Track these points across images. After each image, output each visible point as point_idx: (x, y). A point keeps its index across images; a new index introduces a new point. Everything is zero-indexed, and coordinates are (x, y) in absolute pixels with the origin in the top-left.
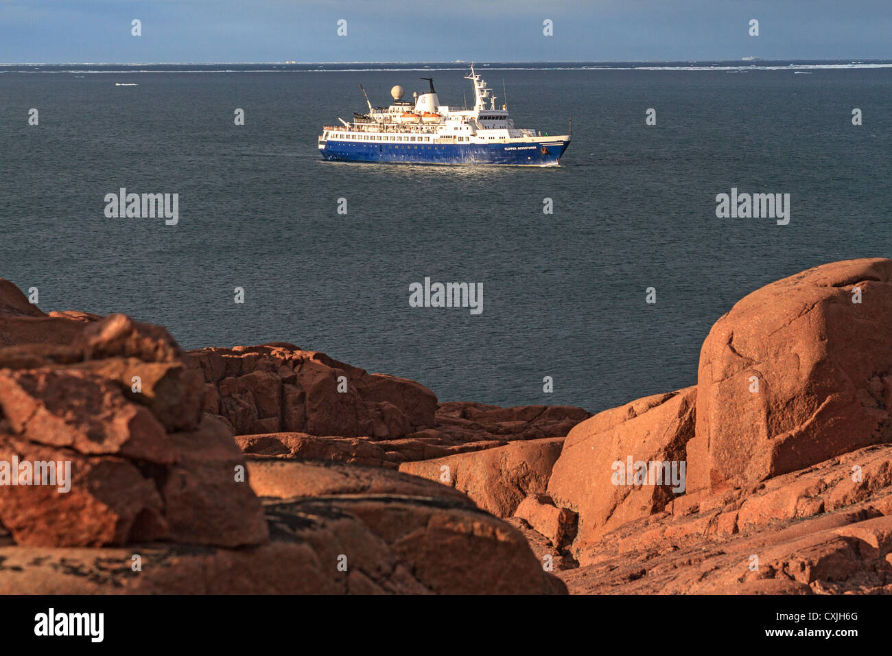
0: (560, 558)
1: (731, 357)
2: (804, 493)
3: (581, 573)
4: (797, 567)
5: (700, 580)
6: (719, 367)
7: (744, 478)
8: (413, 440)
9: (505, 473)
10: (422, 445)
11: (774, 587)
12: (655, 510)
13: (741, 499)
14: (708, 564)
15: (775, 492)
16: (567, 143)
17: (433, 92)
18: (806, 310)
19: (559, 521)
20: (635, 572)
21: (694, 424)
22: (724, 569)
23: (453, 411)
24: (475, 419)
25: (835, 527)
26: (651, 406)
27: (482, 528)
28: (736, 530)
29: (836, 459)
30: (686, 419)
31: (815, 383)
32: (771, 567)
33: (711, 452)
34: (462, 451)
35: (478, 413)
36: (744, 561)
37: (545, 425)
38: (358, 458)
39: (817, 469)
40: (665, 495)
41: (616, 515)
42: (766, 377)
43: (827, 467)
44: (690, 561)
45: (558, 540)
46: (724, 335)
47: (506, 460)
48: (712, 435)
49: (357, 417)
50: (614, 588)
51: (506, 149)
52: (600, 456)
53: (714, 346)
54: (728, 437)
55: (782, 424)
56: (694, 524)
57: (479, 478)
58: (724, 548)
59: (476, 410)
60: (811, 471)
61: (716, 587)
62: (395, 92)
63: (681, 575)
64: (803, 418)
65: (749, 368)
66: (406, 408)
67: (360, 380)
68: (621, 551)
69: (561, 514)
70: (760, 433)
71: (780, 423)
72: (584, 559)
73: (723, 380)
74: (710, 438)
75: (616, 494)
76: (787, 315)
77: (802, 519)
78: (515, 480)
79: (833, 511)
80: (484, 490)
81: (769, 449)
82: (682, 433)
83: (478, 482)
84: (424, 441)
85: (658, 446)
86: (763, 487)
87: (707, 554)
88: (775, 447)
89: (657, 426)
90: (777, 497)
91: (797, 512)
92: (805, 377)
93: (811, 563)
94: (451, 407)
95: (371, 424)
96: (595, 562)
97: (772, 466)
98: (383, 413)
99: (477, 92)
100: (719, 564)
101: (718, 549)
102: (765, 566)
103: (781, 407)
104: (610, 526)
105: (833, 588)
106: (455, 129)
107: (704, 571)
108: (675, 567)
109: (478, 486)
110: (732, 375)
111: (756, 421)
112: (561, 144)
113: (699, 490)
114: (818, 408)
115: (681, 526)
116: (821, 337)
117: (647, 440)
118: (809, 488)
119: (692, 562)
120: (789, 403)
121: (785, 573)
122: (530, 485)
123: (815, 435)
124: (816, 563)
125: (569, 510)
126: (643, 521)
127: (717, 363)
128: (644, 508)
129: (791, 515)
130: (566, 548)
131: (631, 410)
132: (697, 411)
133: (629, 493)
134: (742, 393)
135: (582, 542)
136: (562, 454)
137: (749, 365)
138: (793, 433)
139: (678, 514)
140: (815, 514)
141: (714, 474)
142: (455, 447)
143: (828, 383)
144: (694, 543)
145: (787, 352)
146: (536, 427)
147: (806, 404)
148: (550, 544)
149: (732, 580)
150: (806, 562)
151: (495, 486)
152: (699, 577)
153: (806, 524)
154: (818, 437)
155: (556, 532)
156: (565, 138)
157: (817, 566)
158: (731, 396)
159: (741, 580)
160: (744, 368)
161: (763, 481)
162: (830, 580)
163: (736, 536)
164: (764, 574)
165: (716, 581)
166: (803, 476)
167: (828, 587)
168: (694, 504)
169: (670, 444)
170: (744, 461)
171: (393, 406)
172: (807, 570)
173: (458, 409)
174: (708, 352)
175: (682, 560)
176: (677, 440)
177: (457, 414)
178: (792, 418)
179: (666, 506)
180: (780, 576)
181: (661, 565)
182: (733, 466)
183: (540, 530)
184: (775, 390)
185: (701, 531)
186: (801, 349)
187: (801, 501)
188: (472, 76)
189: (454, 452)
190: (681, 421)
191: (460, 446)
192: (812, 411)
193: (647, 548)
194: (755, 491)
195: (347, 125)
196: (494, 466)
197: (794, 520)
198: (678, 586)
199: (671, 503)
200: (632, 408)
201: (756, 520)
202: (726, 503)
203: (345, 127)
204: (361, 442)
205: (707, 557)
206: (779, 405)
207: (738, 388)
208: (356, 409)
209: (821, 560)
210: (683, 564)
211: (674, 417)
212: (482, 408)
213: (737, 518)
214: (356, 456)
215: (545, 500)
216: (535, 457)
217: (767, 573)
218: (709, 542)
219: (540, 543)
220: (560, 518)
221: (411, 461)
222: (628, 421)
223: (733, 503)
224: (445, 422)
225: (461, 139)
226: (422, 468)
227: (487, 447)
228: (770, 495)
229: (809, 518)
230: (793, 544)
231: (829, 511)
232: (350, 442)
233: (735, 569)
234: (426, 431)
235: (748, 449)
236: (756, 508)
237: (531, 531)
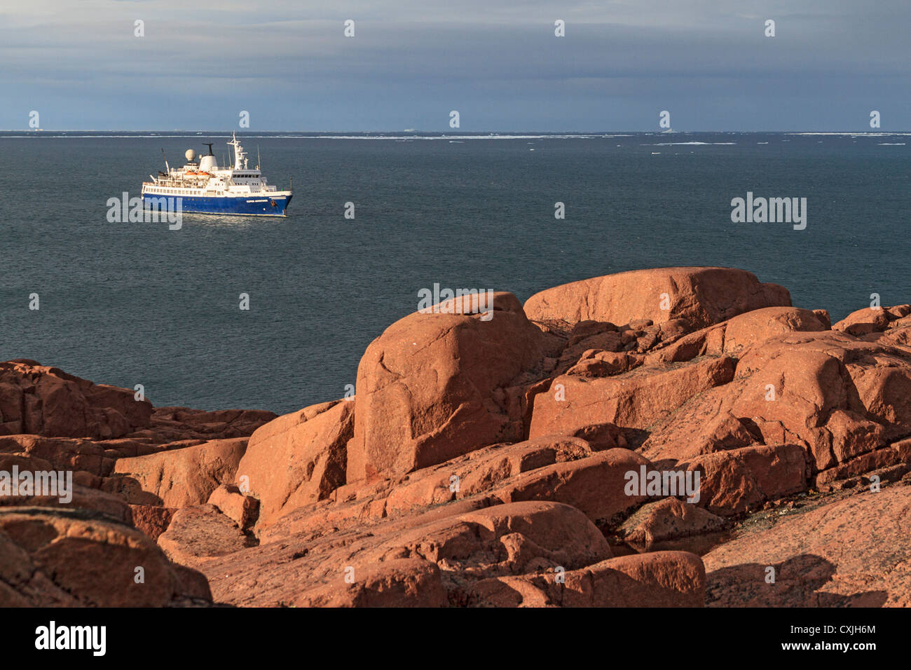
0: (244, 537)
1: (382, 372)
2: (439, 484)
3: (258, 551)
4: (427, 548)
5: (349, 559)
6: (372, 381)
7: (393, 471)
8: (128, 440)
9: (203, 467)
10: (135, 444)
11: (407, 565)
12: (321, 497)
13: (390, 489)
14: (356, 545)
15: (416, 483)
16: (289, 198)
17: (211, 154)
18: (443, 334)
19: (244, 507)
20: (299, 551)
21: (353, 427)
22: (368, 550)
23: (166, 415)
24: (184, 421)
25: (461, 513)
26: (319, 413)
27: (115, 536)
28: (385, 514)
29: (467, 455)
30: (347, 423)
31: (450, 393)
32: (406, 548)
33: (366, 450)
34: (169, 448)
35: (187, 416)
36: (384, 543)
37: (241, 425)
38: (82, 455)
39: (451, 464)
40: (329, 485)
41: (290, 501)
42: (410, 389)
43: (460, 461)
44: (344, 542)
45: (243, 523)
46: (377, 355)
47: (204, 455)
48: (367, 436)
49: (85, 420)
50: (279, 566)
51: (247, 201)
52: (277, 453)
53: (368, 363)
54: (380, 438)
55: (423, 427)
56: (351, 509)
57: (181, 471)
58: (372, 531)
59: (185, 414)
60: (446, 465)
61: (361, 565)
62: (189, 154)
63: (334, 555)
64: (440, 422)
65: (396, 382)
66: (127, 413)
67: (88, 389)
68: (292, 532)
69: (246, 501)
70: (406, 434)
71: (422, 426)
72: (264, 539)
73: (376, 391)
74: (365, 439)
75: (290, 484)
76: (428, 338)
77: (438, 505)
78: (212, 472)
79: (463, 498)
80: (186, 481)
81: (413, 448)
82: (343, 434)
83: (181, 474)
84: (138, 440)
85: (324, 445)
86: (407, 478)
87: (359, 535)
88: (418, 446)
89: (323, 429)
90: (418, 487)
91: (433, 500)
92: (442, 388)
93: (438, 545)
94: (165, 411)
95: (97, 426)
96: (272, 542)
97: (415, 461)
98: (107, 417)
99: (237, 155)
100: (364, 546)
101: (368, 532)
102: (402, 547)
103: (422, 413)
104: (286, 510)
105: (457, 565)
106: (216, 185)
107: (352, 552)
108: (332, 547)
109: (181, 477)
110: (383, 387)
111: (402, 425)
112: (284, 198)
113: (357, 481)
114: (452, 413)
115: (341, 511)
116: (455, 356)
117: (315, 440)
118: (444, 479)
119: (346, 543)
120: (429, 410)
121: (418, 553)
122: (224, 476)
123: (450, 436)
124: (443, 545)
125: (252, 498)
126: (311, 507)
127: (370, 377)
128: (313, 496)
129: (429, 502)
130: (250, 529)
131: (303, 415)
132: (355, 416)
133: (300, 484)
134: (390, 402)
135: (263, 524)
136: (247, 451)
137: (397, 378)
138: (432, 434)
139: (340, 500)
140: (449, 501)
141: (368, 467)
142: (163, 445)
143: (460, 393)
144: (350, 526)
145: (427, 368)
146: (235, 427)
147: (443, 411)
148: (237, 526)
149: (374, 559)
150: (435, 544)
151: (195, 477)
152: (348, 557)
153: (439, 510)
154: (453, 438)
155: (241, 516)
156: (287, 193)
157: (444, 547)
158: (381, 405)
159: (382, 559)
160: (393, 382)
161: (408, 473)
162: (454, 558)
163: (384, 519)
164: (400, 554)
165: (361, 560)
166: (439, 469)
167: (452, 564)
168: (352, 492)
169: (334, 443)
170: (392, 458)
171: (114, 411)
172: (436, 550)
173: (170, 413)
174: (363, 368)
175: (337, 541)
176: (339, 440)
177: (169, 417)
178: (431, 422)
179: (331, 494)
180: (413, 555)
181: (320, 546)
182: (384, 461)
183: (228, 514)
184: (417, 399)
185: (357, 516)
186: (438, 366)
187: (437, 490)
188: (233, 142)
189: (163, 449)
190: (342, 424)
191: (167, 445)
192: (448, 416)
193: (313, 530)
194: (401, 482)
195: (155, 180)
196: (194, 461)
197: (431, 506)
198: (330, 564)
199: (334, 491)
200: (303, 414)
201: (401, 506)
202: (378, 492)
203: (154, 183)
204: (85, 442)
205: (358, 539)
206: (421, 412)
207: (387, 398)
208: (85, 414)
209: (447, 542)
210: (338, 544)
211: (336, 422)
212: (190, 412)
213: (386, 505)
214: (80, 454)
215: (233, 489)
216: (228, 453)
217: (403, 553)
218: (362, 525)
219: (228, 525)
220: (245, 504)
221: (126, 457)
222: (300, 425)
223: (383, 492)
224: (159, 424)
225: (219, 193)
226: (135, 463)
227: (190, 445)
228: (412, 485)
229: (444, 504)
230: (425, 528)
231: (460, 499)
232: (75, 442)
233: (377, 550)
234: (143, 431)
235: (396, 447)
236: (401, 496)
237: (221, 515)
